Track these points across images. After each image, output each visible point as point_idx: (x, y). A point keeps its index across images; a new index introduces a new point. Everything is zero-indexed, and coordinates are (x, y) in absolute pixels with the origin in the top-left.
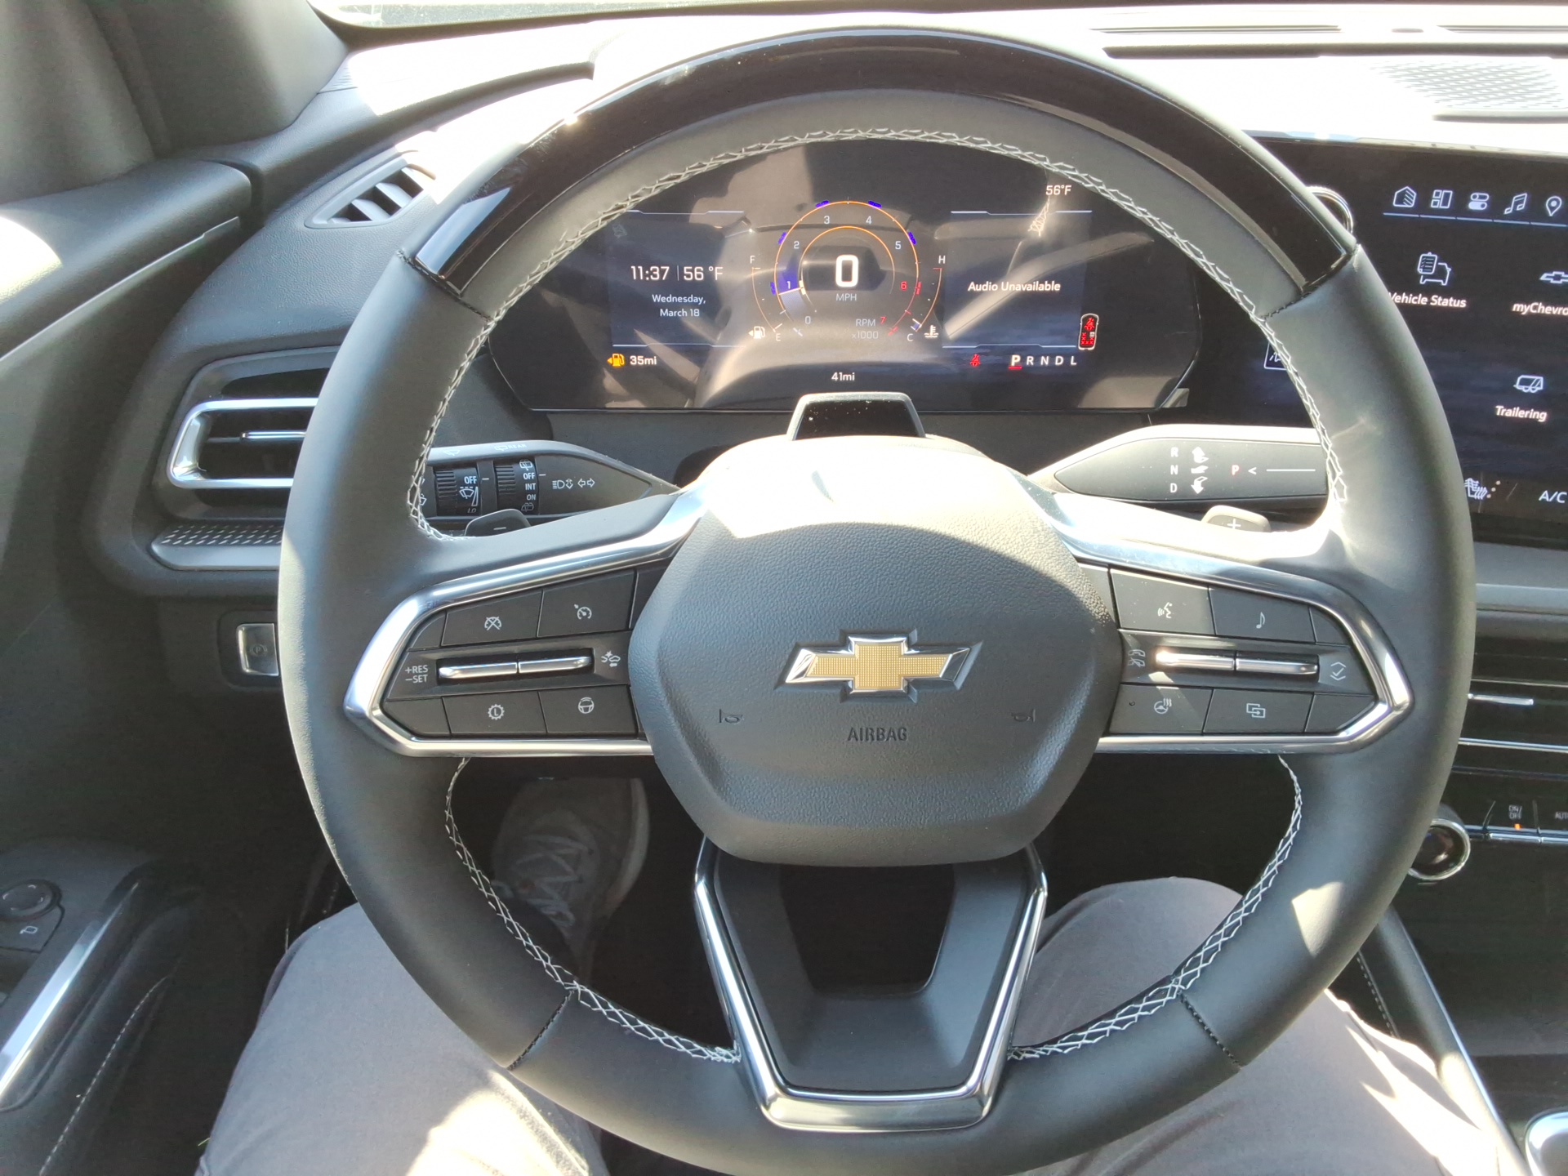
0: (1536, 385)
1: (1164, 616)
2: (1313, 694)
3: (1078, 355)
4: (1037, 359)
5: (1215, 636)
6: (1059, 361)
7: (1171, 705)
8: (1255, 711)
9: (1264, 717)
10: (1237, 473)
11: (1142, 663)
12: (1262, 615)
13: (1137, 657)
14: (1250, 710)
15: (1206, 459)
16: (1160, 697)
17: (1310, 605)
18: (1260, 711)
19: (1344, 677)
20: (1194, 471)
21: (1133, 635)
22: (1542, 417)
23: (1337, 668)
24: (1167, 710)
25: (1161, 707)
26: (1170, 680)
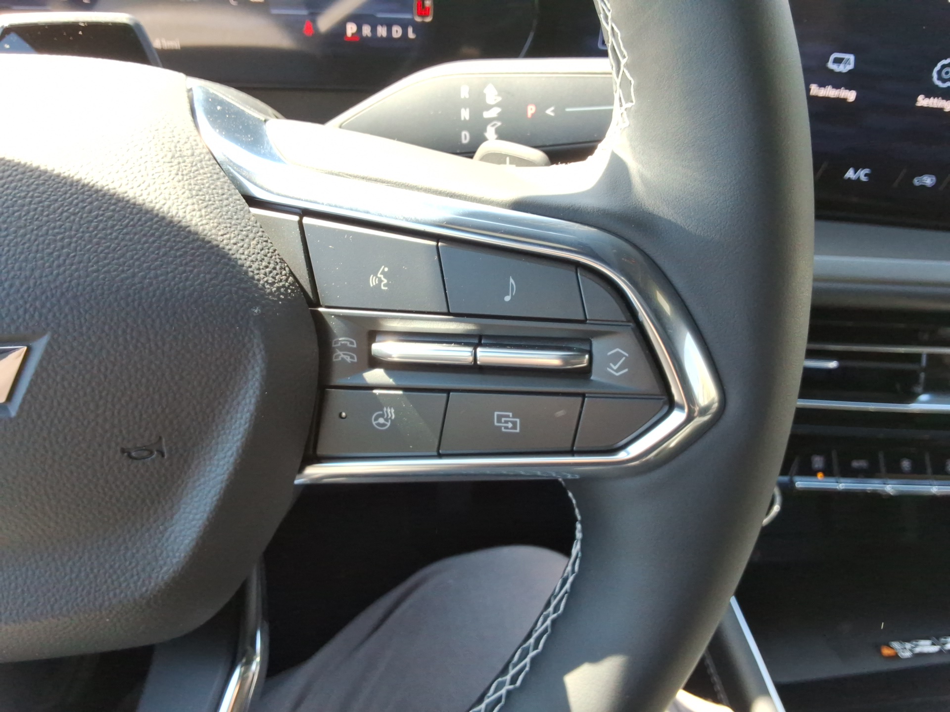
0: (847, 63)
1: (378, 286)
2: (583, 395)
3: (417, 27)
4: (374, 30)
5: (449, 314)
6: (397, 32)
7: (393, 417)
8: (506, 422)
9: (518, 430)
10: (533, 115)
11: (352, 357)
12: (512, 281)
13: (344, 348)
14: (499, 421)
15: (499, 99)
16: (378, 405)
17: (577, 265)
18: (512, 422)
19: (626, 370)
20: (487, 115)
21: (338, 316)
22: (851, 96)
23: (616, 358)
24: (389, 424)
25: (381, 420)
26: (390, 381)
